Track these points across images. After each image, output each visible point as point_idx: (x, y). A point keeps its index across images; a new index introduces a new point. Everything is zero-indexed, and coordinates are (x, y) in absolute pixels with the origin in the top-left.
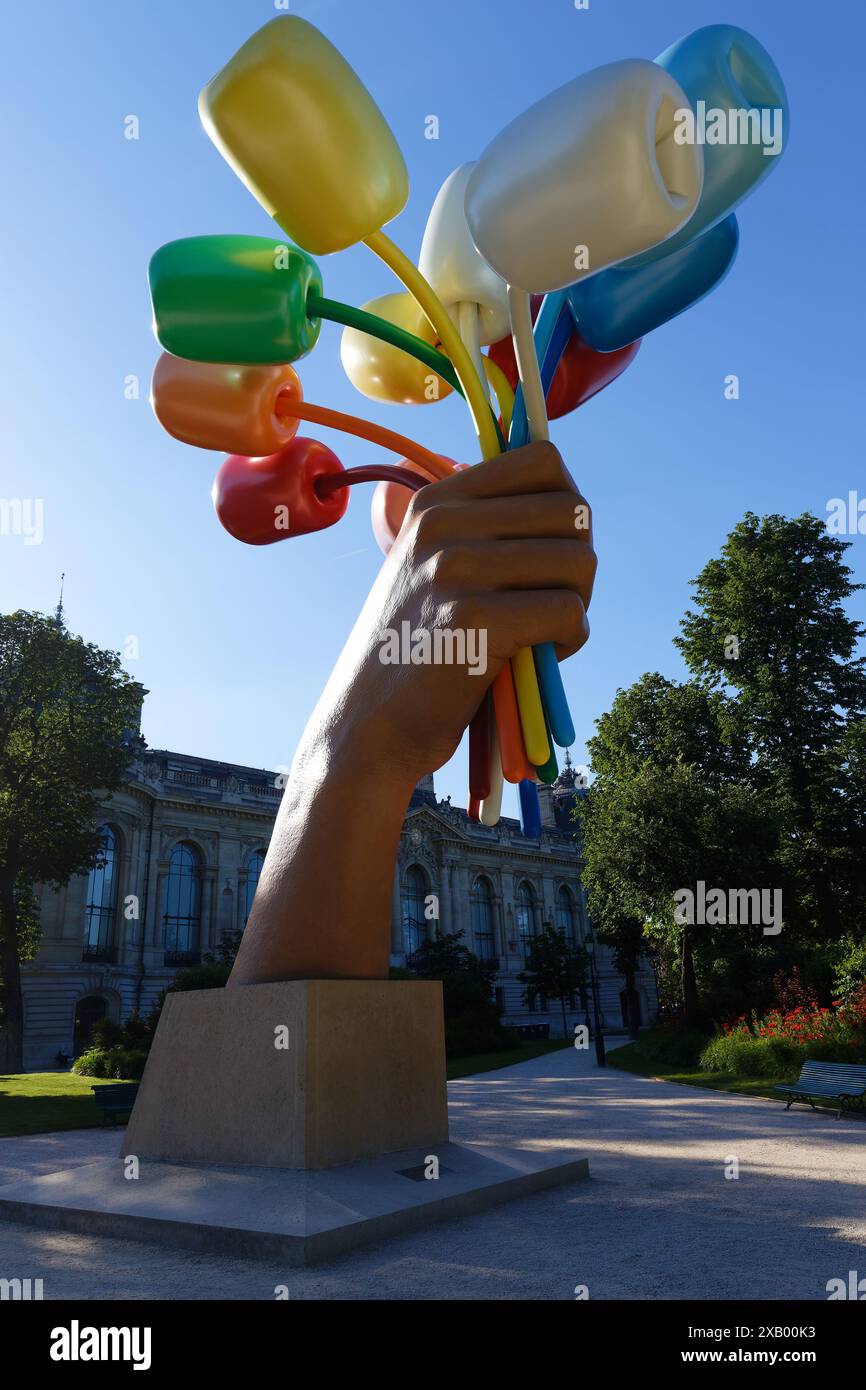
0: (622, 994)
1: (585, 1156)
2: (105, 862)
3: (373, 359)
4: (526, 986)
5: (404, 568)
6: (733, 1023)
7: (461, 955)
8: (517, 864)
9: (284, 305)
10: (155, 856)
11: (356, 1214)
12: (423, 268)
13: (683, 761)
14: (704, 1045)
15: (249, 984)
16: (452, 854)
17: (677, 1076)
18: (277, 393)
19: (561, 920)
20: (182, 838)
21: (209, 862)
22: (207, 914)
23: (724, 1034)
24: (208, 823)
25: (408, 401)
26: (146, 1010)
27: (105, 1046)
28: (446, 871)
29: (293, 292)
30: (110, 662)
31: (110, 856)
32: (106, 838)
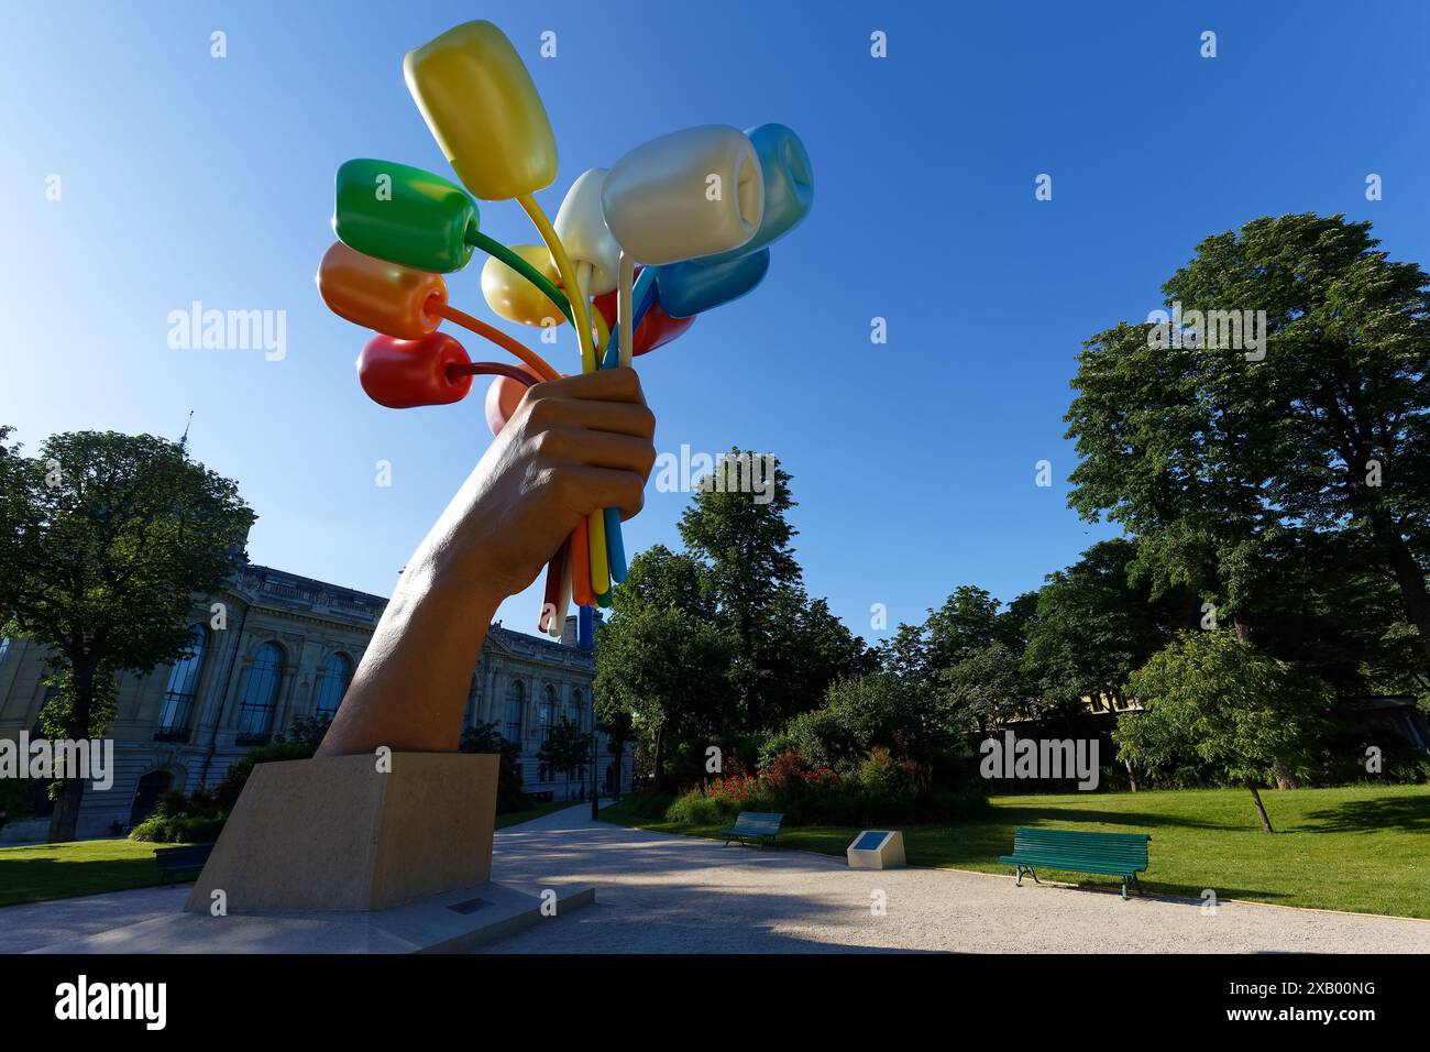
0: (608, 769)
1: (592, 886)
2: (193, 655)
3: (506, 288)
4: (542, 762)
5: (516, 438)
6: (690, 787)
7: (495, 739)
8: (545, 672)
9: (447, 230)
10: (241, 653)
11: (413, 945)
12: (558, 226)
13: (674, 606)
14: (669, 803)
15: (337, 755)
16: (497, 663)
17: (651, 826)
18: (428, 295)
19: (571, 716)
20: (270, 639)
21: (291, 660)
22: (282, 702)
23: (684, 795)
24: (298, 628)
25: (529, 323)
26: (214, 781)
27: (168, 813)
28: (491, 676)
29: (457, 223)
30: (228, 488)
31: (197, 650)
32: (197, 634)
